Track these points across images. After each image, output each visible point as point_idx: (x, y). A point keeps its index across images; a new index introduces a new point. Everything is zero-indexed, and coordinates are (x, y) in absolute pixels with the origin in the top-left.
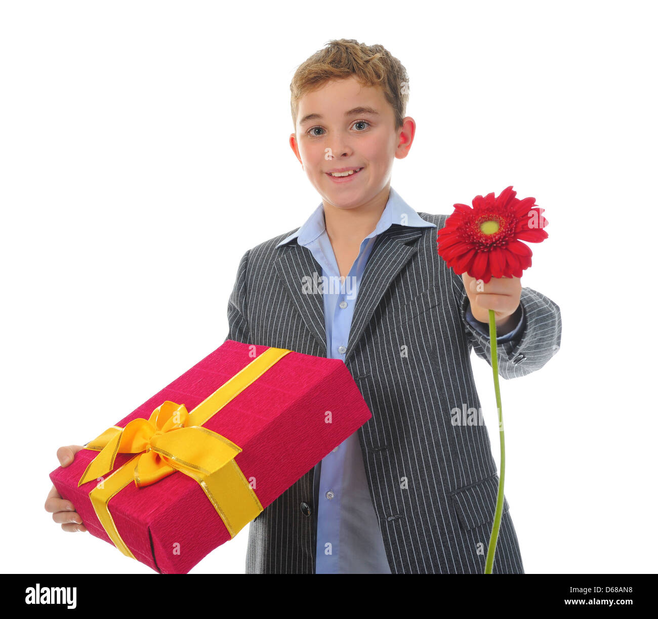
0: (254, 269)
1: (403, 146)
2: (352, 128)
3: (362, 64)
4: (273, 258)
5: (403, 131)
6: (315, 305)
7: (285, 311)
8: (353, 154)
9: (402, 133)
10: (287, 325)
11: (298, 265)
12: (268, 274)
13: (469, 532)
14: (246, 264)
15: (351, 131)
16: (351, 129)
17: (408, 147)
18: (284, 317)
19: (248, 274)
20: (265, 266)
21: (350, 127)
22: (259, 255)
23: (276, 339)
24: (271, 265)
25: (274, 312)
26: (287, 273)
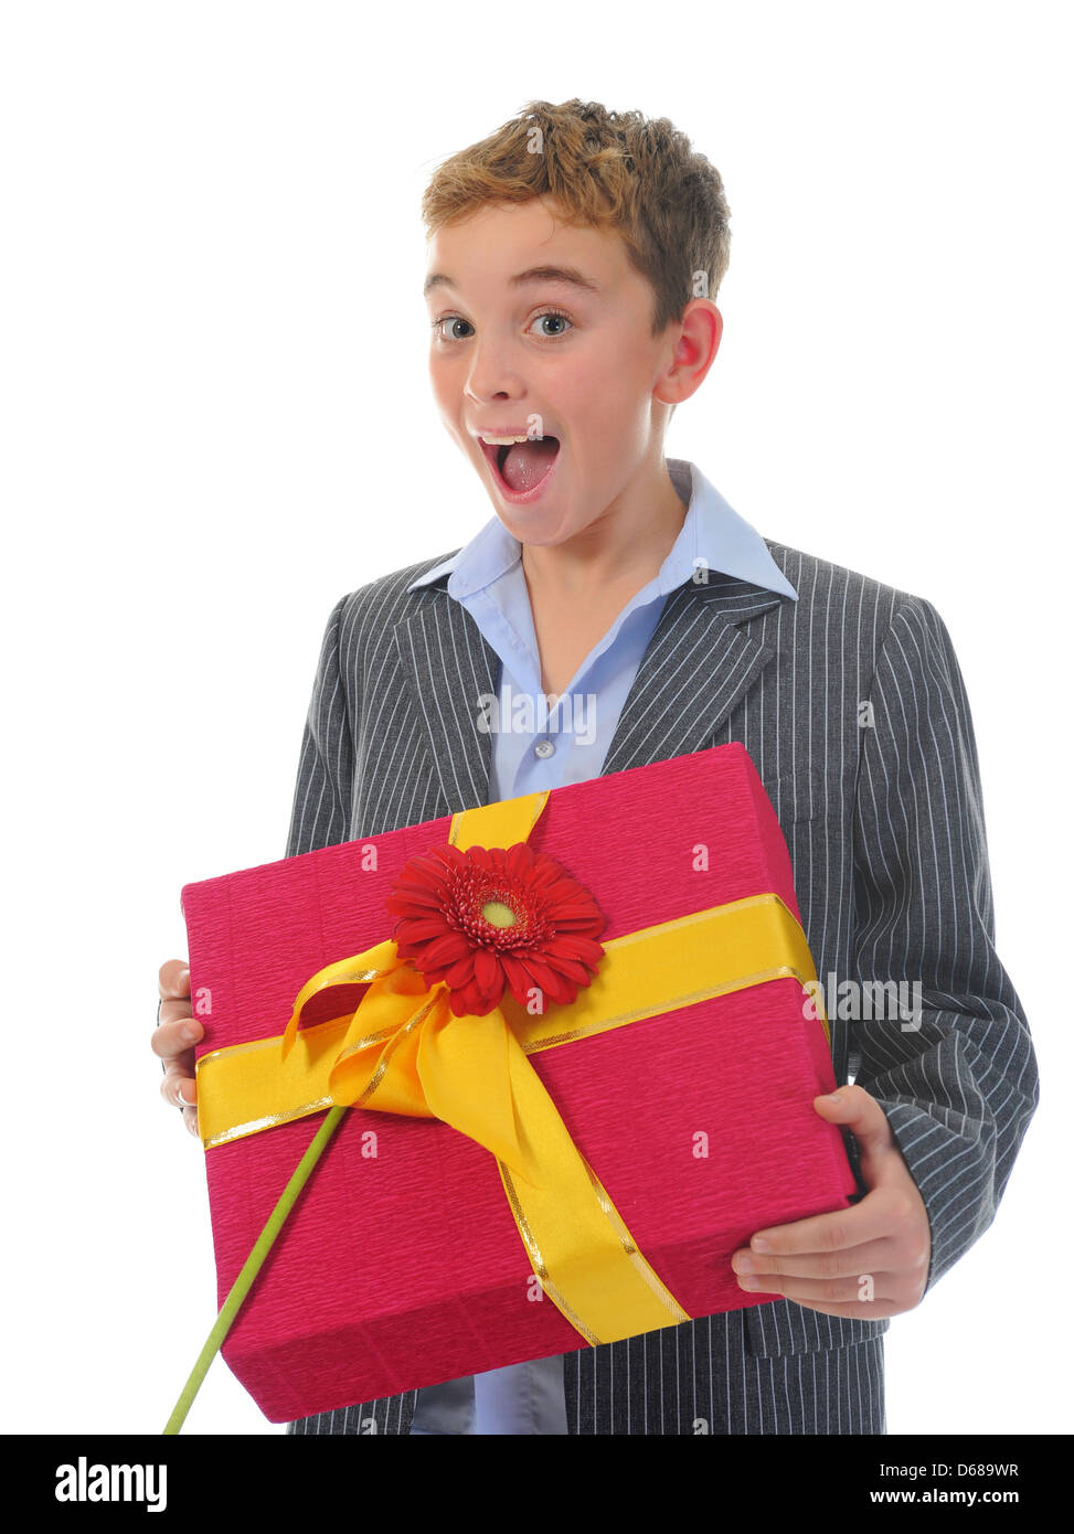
0: (354, 644)
1: (685, 371)
2: (529, 328)
3: (570, 170)
4: (396, 618)
5: (688, 334)
6: (472, 751)
7: (409, 757)
8: (524, 394)
9: (684, 338)
10: (410, 791)
11: (447, 641)
12: (380, 657)
13: (765, 1364)
14: (338, 630)
15: (527, 336)
16: (525, 331)
17: (700, 375)
18: (405, 770)
19: (344, 659)
20: (376, 637)
21: (524, 327)
22: (365, 608)
23: (382, 822)
24: (389, 634)
25: (386, 757)
26: (421, 657)
